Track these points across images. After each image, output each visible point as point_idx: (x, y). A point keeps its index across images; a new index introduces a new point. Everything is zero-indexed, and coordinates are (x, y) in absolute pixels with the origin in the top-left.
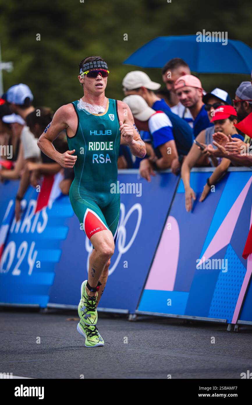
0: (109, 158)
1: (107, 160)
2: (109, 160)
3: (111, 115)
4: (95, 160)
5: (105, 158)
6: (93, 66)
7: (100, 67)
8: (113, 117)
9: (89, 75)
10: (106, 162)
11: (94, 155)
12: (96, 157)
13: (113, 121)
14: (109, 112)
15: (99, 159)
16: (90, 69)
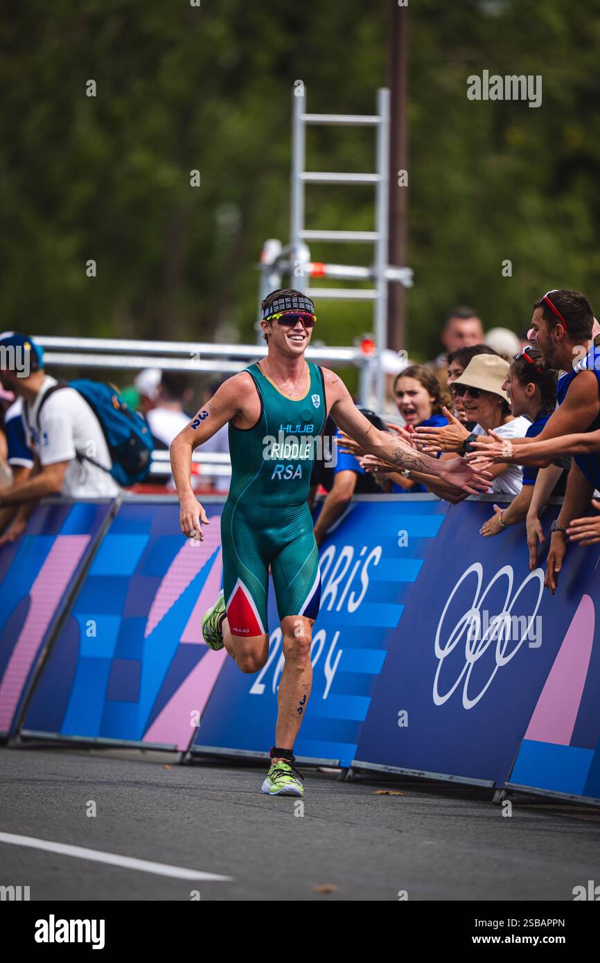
0: (300, 471)
1: (296, 474)
2: (300, 474)
3: (315, 395)
4: (277, 475)
5: (294, 471)
6: (292, 306)
7: (302, 309)
8: (319, 400)
9: (282, 321)
10: (294, 478)
11: (278, 466)
12: (279, 469)
13: (317, 407)
14: (312, 392)
15: (284, 473)
16: (286, 309)
